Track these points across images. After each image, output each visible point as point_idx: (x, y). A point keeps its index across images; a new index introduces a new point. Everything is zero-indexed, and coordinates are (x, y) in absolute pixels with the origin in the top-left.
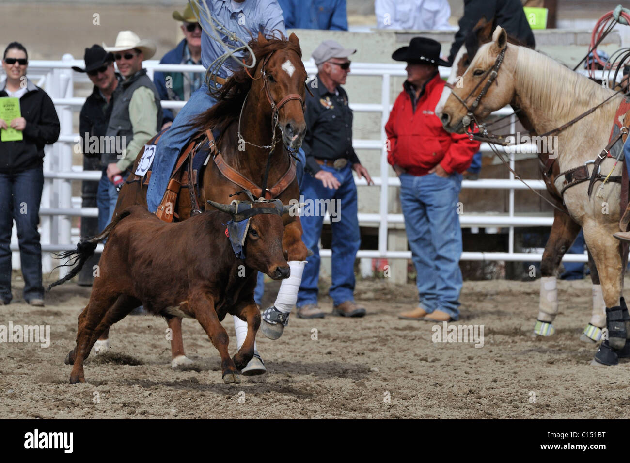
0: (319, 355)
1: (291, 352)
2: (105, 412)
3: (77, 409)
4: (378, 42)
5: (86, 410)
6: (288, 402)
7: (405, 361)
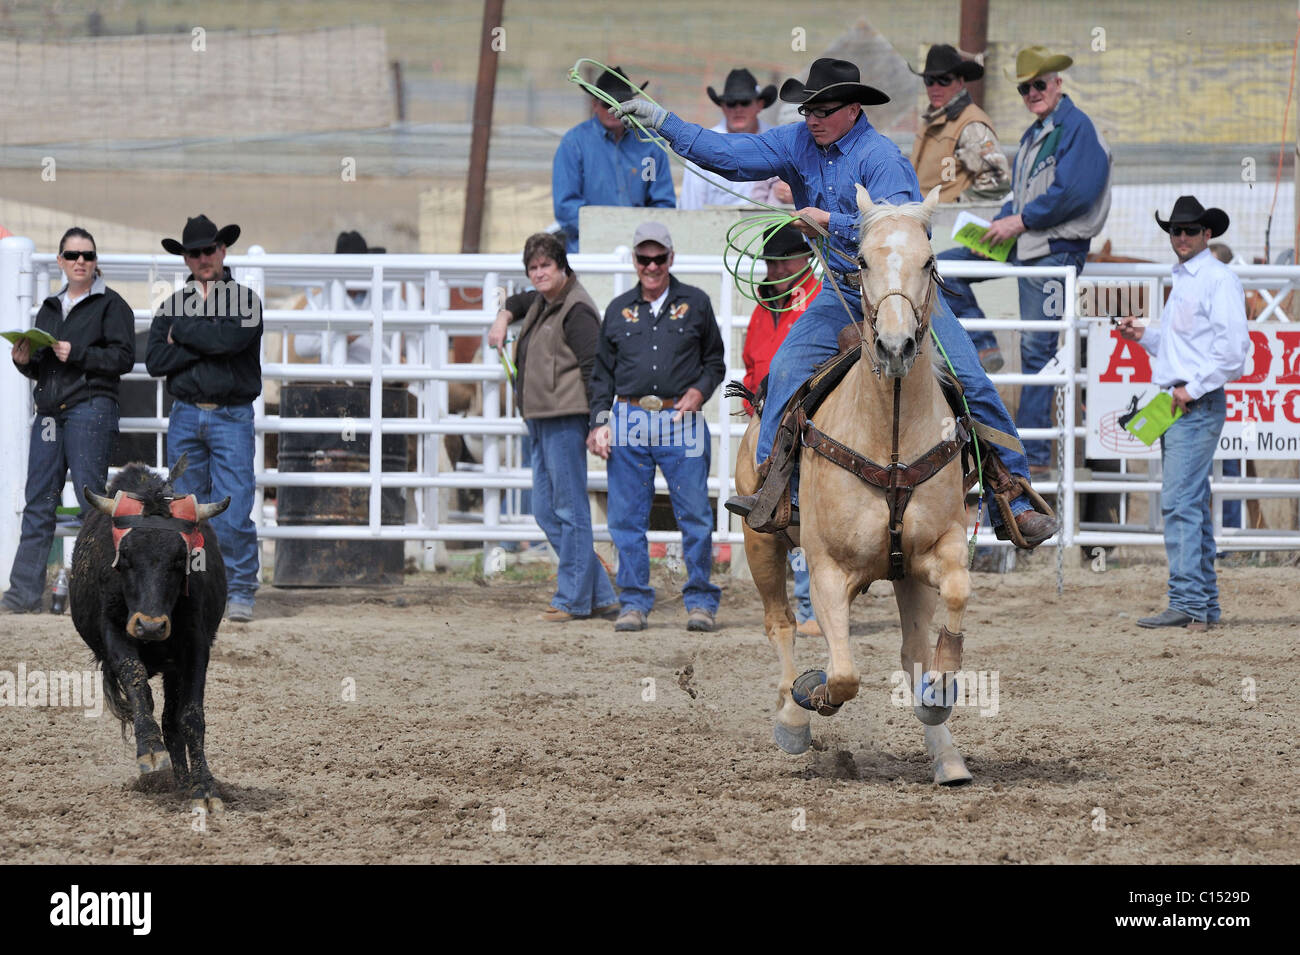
0: (629, 686)
1: (589, 682)
2: (313, 774)
3: (272, 769)
4: (715, 224)
5: (285, 772)
6: (583, 756)
7: (757, 695)
